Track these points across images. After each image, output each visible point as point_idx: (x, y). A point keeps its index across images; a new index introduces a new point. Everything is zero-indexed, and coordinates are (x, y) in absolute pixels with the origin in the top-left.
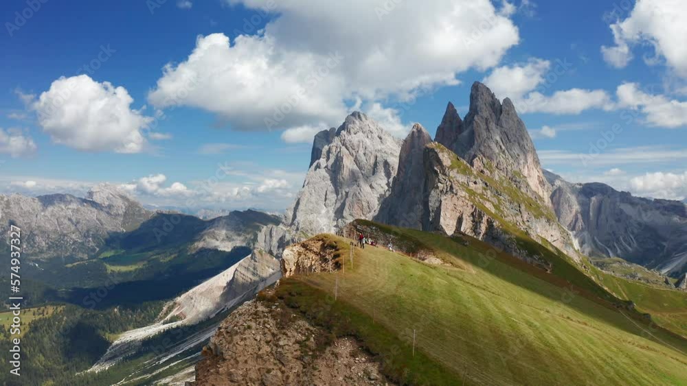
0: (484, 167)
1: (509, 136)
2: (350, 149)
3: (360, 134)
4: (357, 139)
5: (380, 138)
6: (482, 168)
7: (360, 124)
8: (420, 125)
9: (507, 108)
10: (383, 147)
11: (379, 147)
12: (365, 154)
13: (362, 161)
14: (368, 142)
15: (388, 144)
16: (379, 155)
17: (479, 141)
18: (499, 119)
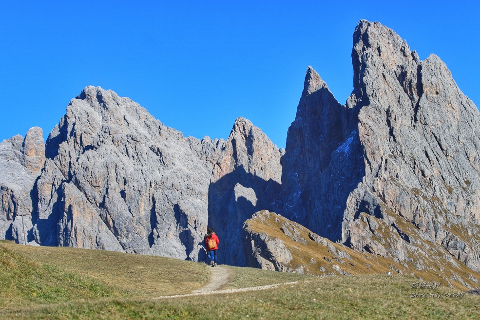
0: (374, 237)
1: (443, 143)
2: (88, 187)
3: (109, 146)
4: (100, 161)
5: (158, 152)
6: (369, 240)
7: (105, 119)
8: (249, 124)
9: (434, 80)
10: (168, 173)
11: (158, 176)
12: (123, 194)
13: (120, 215)
14: (129, 166)
15: (179, 164)
16: (158, 195)
17: (375, 166)
18: (418, 106)
